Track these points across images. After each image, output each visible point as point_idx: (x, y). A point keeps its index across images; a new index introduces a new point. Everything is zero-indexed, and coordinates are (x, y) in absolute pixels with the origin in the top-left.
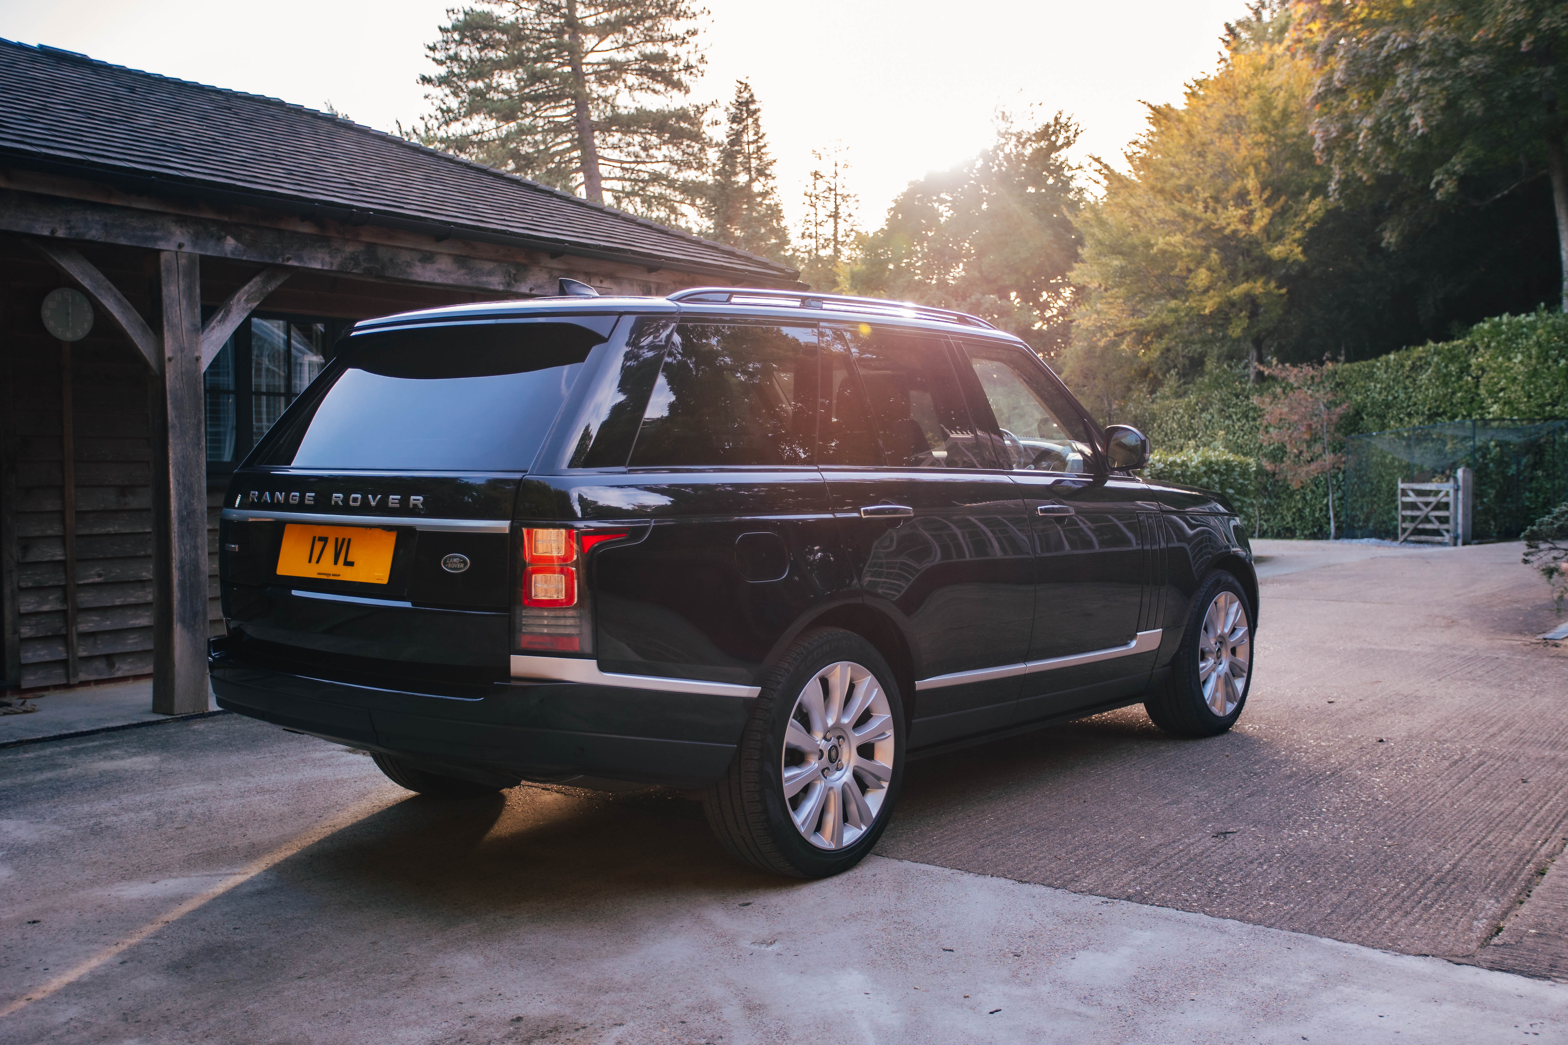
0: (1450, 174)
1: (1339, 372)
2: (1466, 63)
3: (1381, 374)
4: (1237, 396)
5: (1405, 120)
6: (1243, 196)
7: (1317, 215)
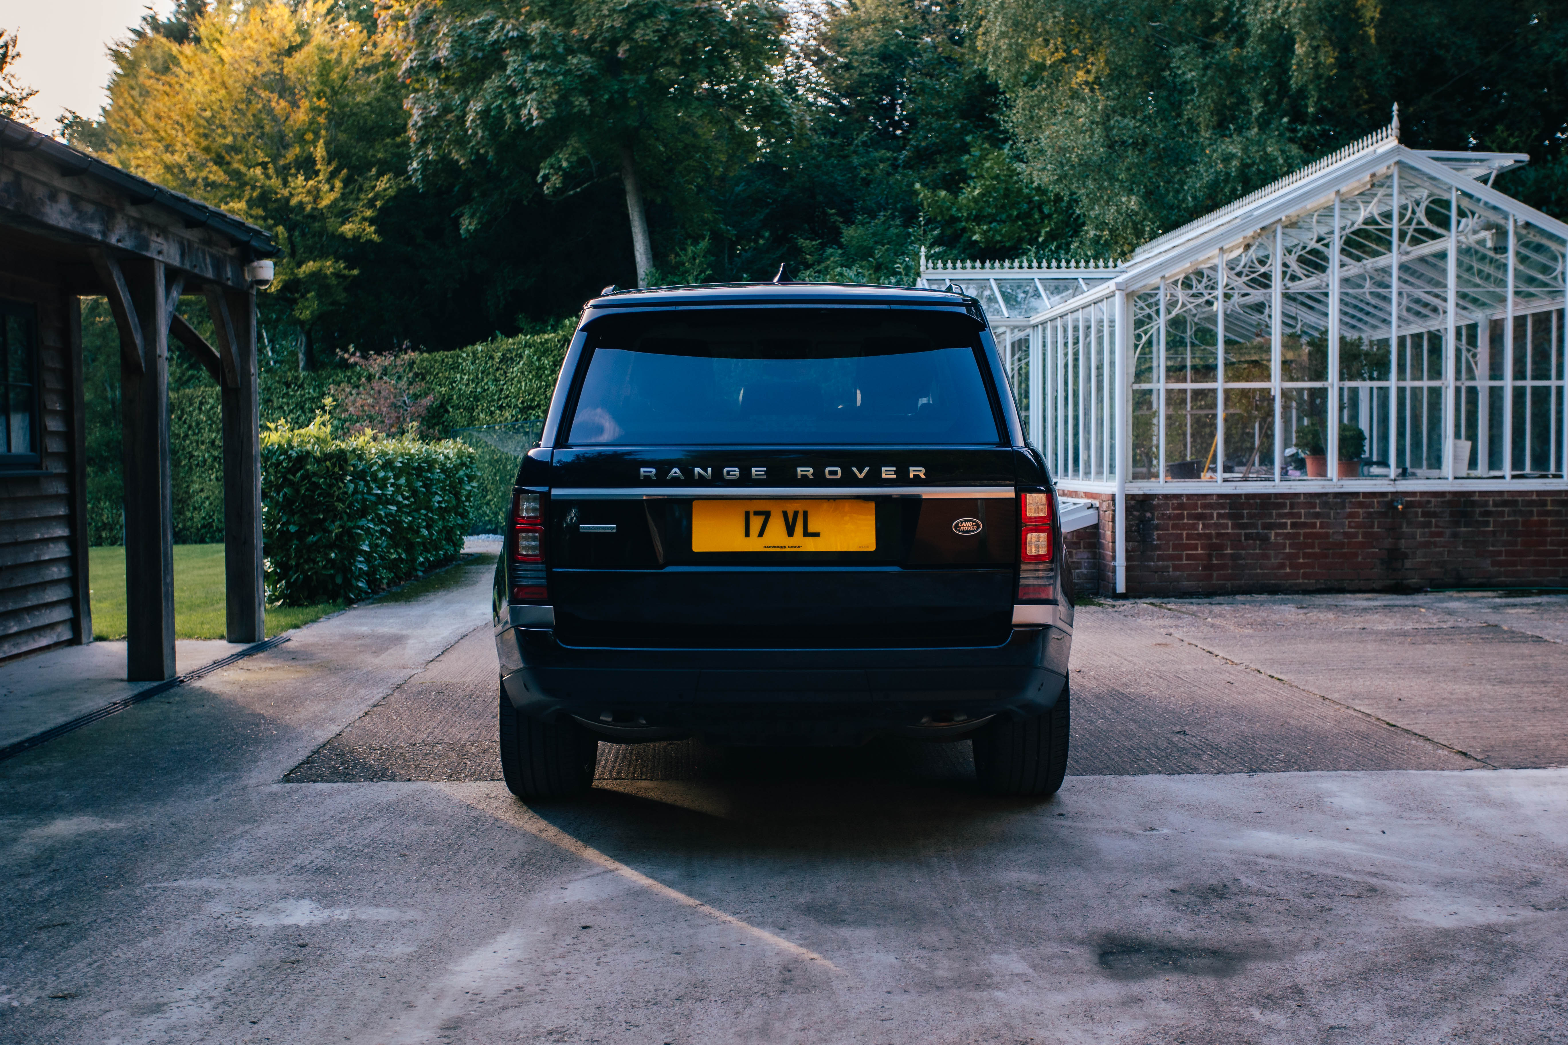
0: (556, 168)
1: (418, 361)
2: (575, 61)
3: (467, 365)
4: (288, 385)
5: (516, 110)
6: (307, 165)
7: (391, 192)
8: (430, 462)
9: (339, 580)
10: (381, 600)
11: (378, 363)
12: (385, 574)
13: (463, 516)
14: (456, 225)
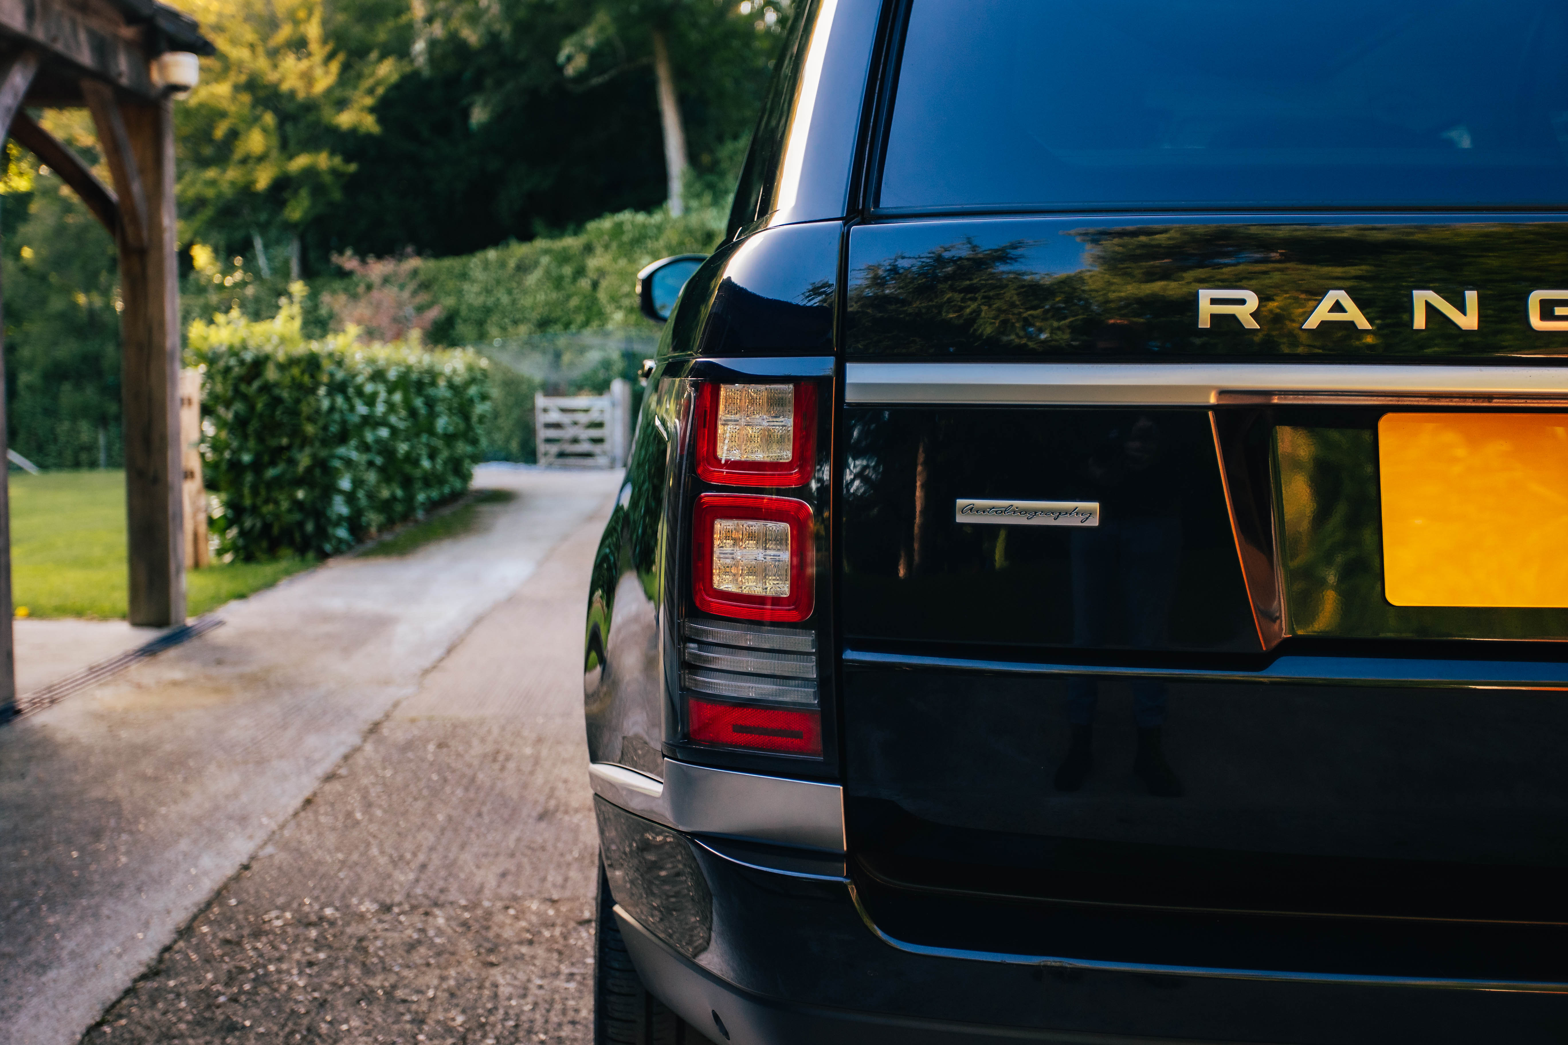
0: (583, 48)
1: (424, 269)
3: (477, 274)
6: (299, 45)
7: (394, 78)
8: (433, 375)
9: (310, 527)
10: (367, 554)
11: (378, 269)
12: (373, 518)
13: (474, 442)
14: (465, 114)
